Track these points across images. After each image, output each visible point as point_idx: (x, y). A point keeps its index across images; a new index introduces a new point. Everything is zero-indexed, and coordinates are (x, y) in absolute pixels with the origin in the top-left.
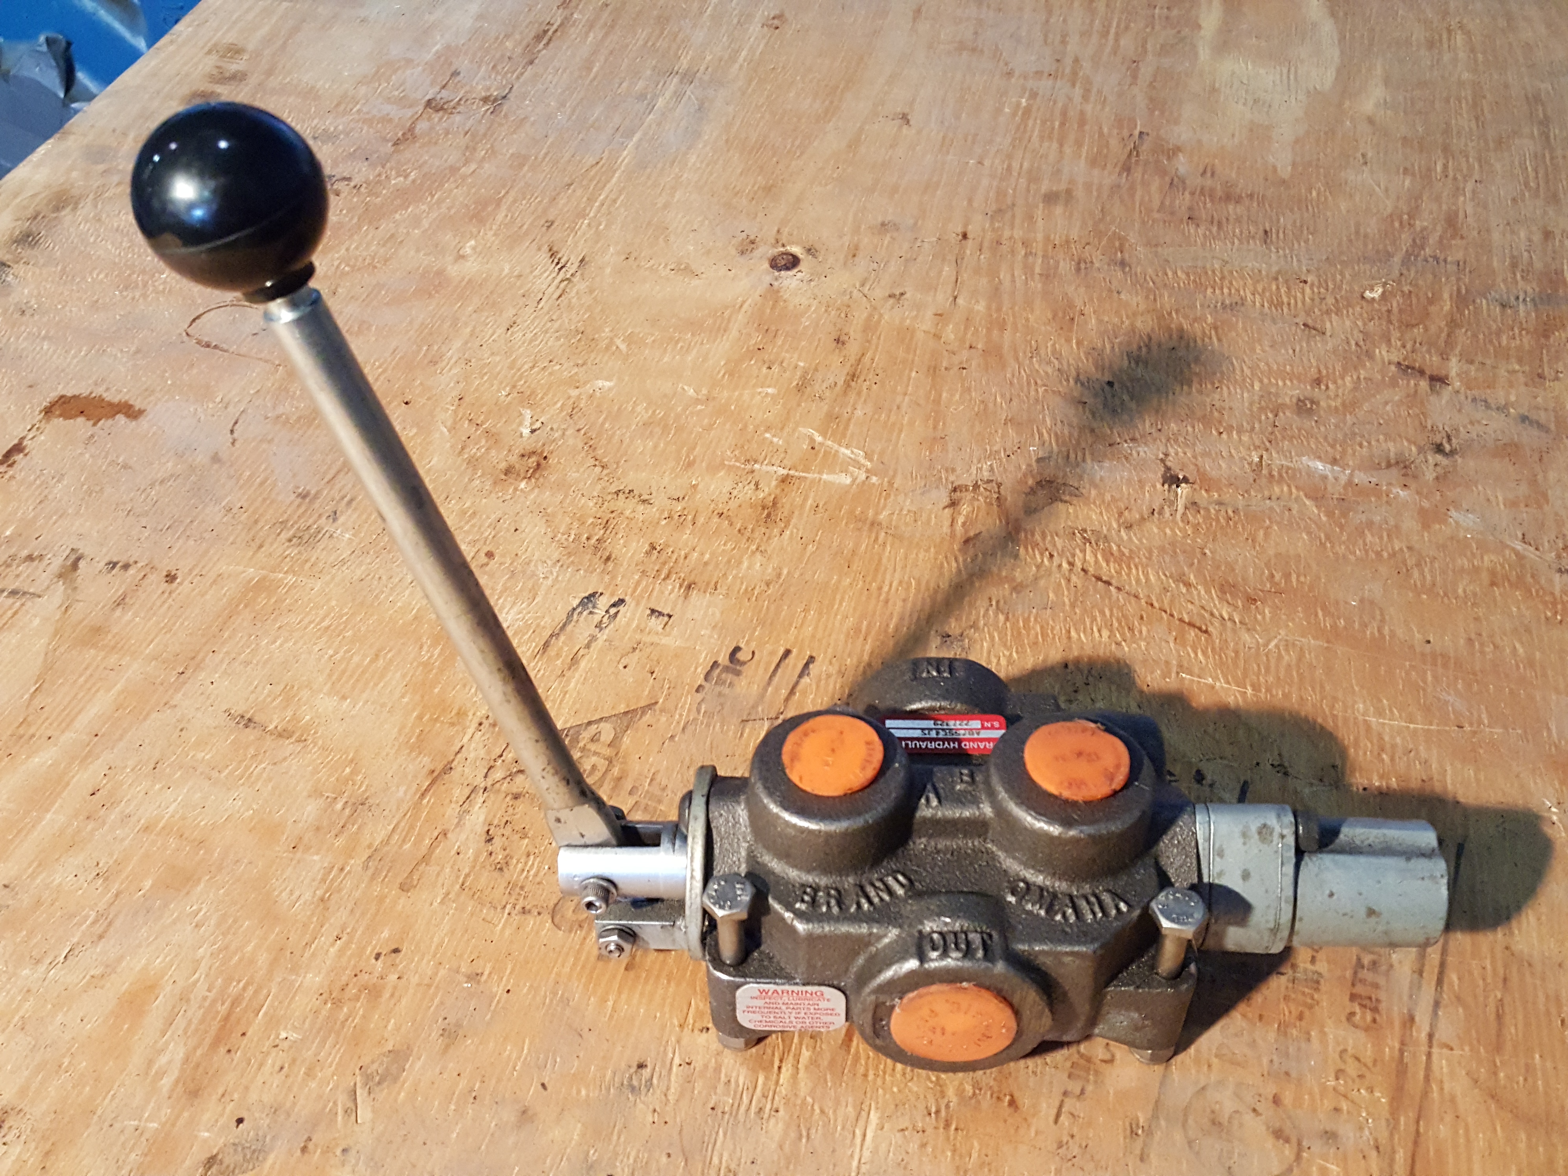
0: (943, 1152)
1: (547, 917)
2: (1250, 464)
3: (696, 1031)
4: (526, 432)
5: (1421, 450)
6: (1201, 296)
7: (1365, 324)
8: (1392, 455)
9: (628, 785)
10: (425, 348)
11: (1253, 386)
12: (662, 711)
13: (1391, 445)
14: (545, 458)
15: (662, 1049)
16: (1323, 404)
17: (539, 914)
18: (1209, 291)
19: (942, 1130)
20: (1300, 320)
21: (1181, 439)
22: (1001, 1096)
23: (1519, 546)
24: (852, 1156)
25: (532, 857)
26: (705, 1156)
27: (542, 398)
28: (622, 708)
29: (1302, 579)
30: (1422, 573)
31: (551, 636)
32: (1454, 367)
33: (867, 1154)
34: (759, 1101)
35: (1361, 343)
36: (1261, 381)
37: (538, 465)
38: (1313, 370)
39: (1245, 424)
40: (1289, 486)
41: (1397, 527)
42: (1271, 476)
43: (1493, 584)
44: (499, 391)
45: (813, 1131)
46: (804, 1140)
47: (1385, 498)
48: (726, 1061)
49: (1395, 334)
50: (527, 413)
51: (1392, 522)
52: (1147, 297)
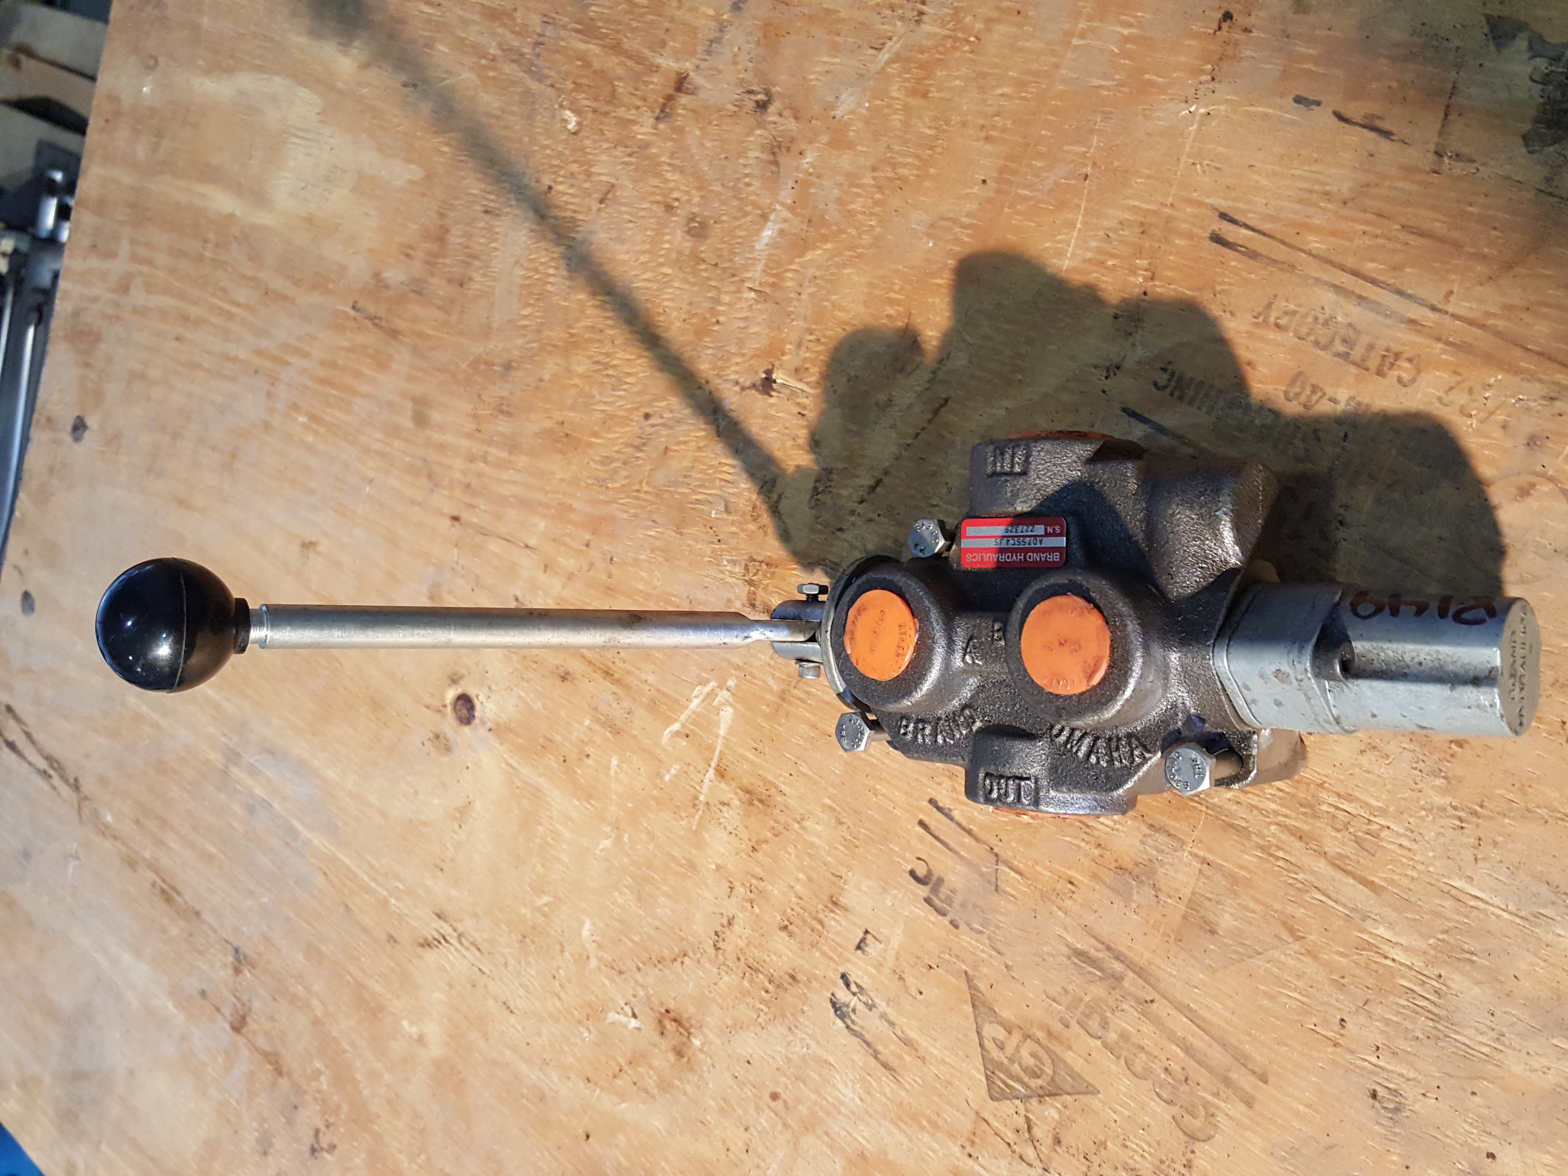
0: (1504, 826)
1: (1198, 1146)
2: (757, 302)
3: (1343, 1032)
4: (634, 1023)
5: (761, 125)
6: (555, 298)
7: (607, 141)
8: (764, 156)
9: (1058, 1027)
10: (524, 1102)
11: (666, 275)
12: (975, 968)
13: (752, 154)
14: (667, 1011)
15: (1358, 1070)
16: (696, 210)
17: (1193, 1152)
18: (549, 287)
19: (1480, 821)
20: (595, 206)
21: (720, 363)
22: (1450, 751)
23: (884, 56)
24: (1498, 917)
25: (1128, 1143)
26: (1479, 1058)
27: (597, 997)
28: (968, 1009)
29: (897, 288)
30: (905, 165)
31: (876, 1058)
32: (668, 63)
33: (1497, 901)
34: (1426, 991)
35: (629, 150)
36: (662, 265)
37: (675, 1020)
38: (655, 208)
39: (710, 295)
40: (788, 270)
41: (848, 175)
42: (773, 285)
43: (925, 95)
44: (583, 1039)
45: (1466, 947)
46: (1475, 958)
47: (813, 179)
48: (1379, 1011)
49: (622, 112)
50: (612, 1016)
51: (840, 179)
52: (550, 353)
